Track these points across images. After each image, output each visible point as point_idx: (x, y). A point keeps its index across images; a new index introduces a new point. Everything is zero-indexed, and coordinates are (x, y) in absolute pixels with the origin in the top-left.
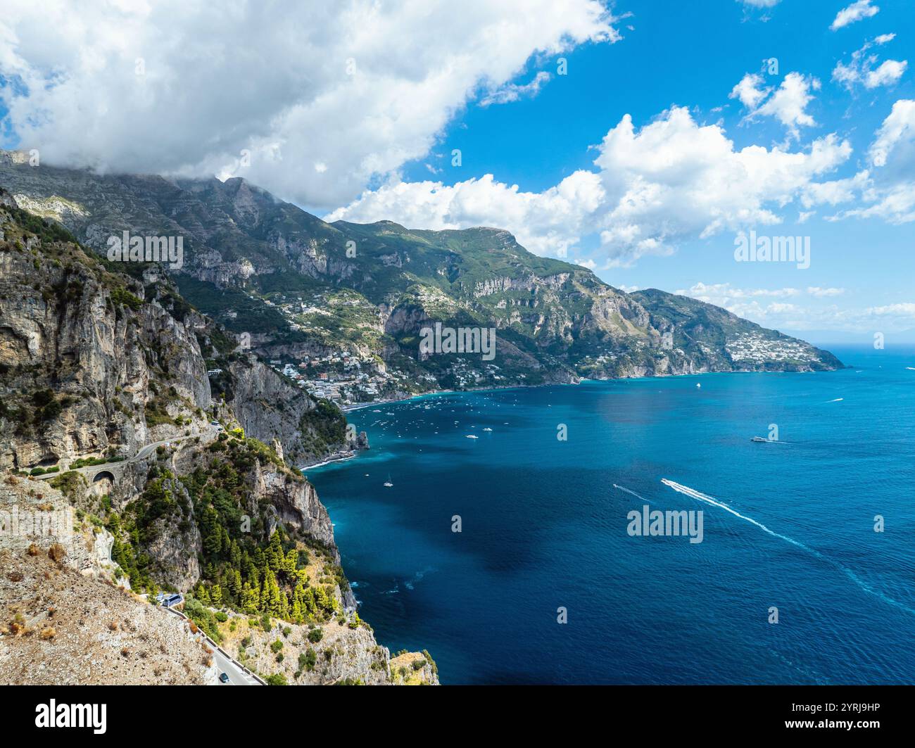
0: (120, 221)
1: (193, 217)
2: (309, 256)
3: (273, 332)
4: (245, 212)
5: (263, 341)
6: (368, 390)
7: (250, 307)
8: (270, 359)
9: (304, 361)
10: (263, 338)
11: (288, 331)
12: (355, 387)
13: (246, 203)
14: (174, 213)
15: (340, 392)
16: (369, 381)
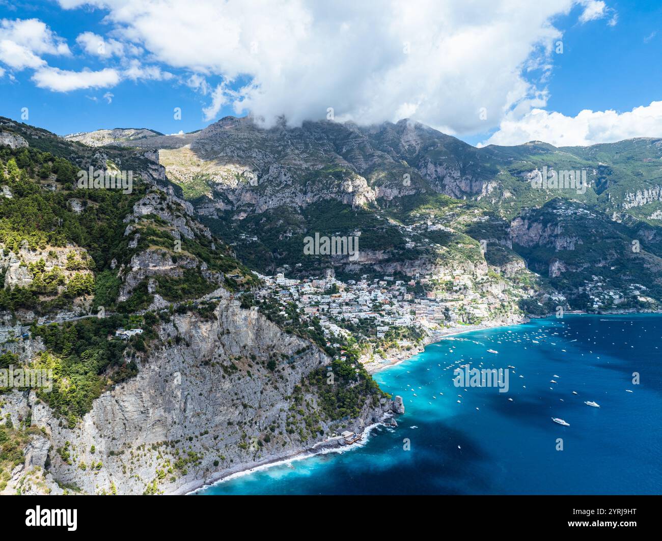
0: (295, 160)
1: (357, 152)
2: (454, 177)
3: (390, 249)
4: (409, 145)
5: (381, 258)
6: (476, 311)
7: (374, 227)
8: (384, 275)
9: (414, 279)
10: (380, 255)
11: (404, 249)
12: (462, 308)
13: (411, 138)
14: (344, 150)
15: (444, 314)
16: (480, 302)
